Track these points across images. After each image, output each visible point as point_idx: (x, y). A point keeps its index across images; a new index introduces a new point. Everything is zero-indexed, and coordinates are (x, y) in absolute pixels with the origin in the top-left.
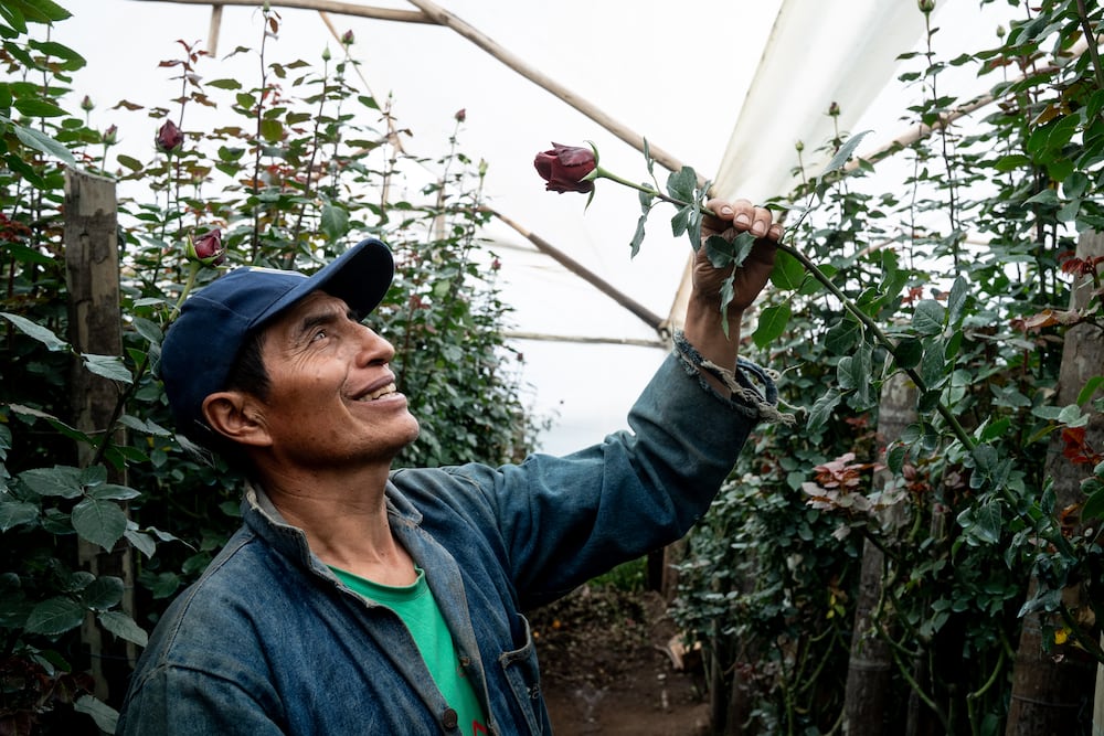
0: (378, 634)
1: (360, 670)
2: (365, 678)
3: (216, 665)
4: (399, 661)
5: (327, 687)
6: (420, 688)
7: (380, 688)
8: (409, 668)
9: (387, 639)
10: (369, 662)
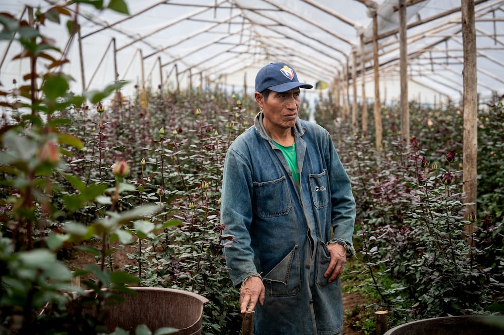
0: (276, 153)
1: (271, 159)
2: (272, 162)
3: (238, 151)
4: (280, 160)
5: (264, 162)
6: (284, 166)
7: (275, 164)
8: (282, 161)
9: (278, 155)
10: (274, 159)
